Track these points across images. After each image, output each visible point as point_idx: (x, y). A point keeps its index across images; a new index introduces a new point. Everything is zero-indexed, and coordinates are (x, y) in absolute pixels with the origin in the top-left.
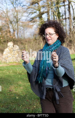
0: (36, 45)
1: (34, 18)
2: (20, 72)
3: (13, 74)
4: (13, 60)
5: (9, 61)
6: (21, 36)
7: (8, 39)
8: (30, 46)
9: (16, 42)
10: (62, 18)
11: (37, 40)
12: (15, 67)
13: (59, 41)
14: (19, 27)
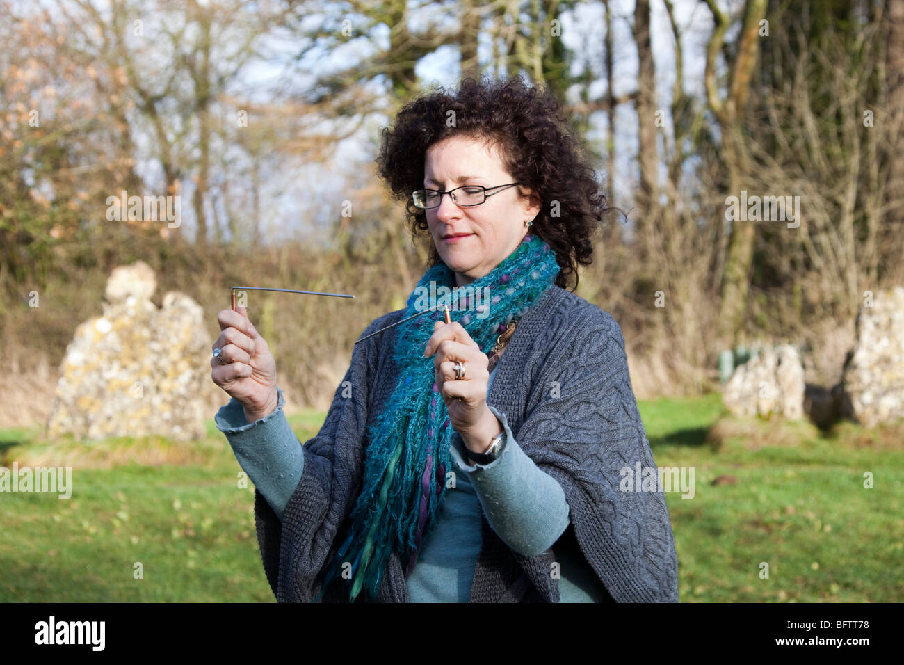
0: (350, 302)
1: (348, 81)
2: (198, 528)
3: (135, 540)
4: (144, 419)
5: (110, 427)
6: (231, 225)
7: (111, 238)
8: (302, 311)
9: (181, 272)
10: (584, 95)
11: (366, 262)
12: (160, 483)
13: (546, 247)
14: (216, 144)
